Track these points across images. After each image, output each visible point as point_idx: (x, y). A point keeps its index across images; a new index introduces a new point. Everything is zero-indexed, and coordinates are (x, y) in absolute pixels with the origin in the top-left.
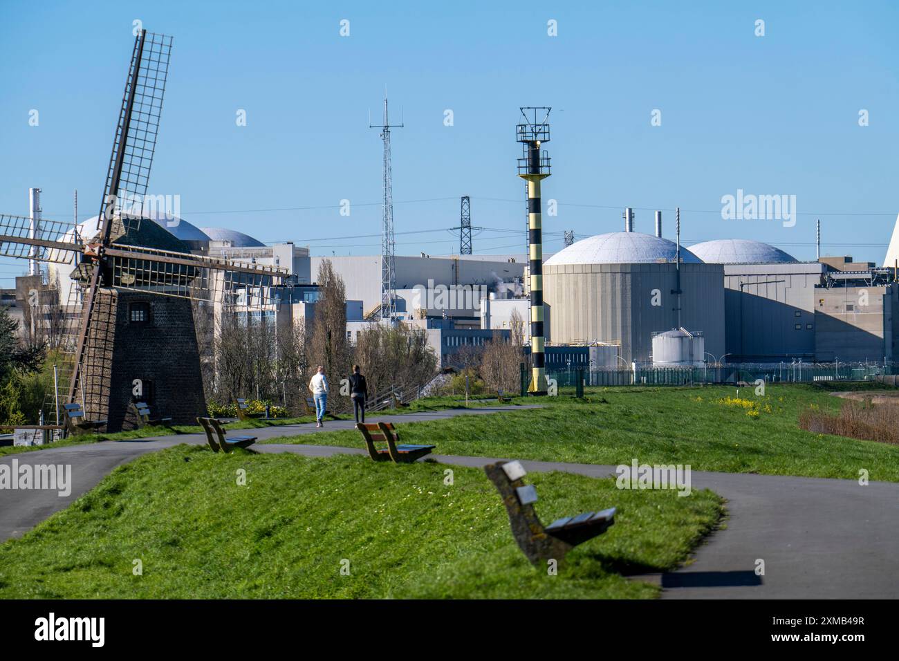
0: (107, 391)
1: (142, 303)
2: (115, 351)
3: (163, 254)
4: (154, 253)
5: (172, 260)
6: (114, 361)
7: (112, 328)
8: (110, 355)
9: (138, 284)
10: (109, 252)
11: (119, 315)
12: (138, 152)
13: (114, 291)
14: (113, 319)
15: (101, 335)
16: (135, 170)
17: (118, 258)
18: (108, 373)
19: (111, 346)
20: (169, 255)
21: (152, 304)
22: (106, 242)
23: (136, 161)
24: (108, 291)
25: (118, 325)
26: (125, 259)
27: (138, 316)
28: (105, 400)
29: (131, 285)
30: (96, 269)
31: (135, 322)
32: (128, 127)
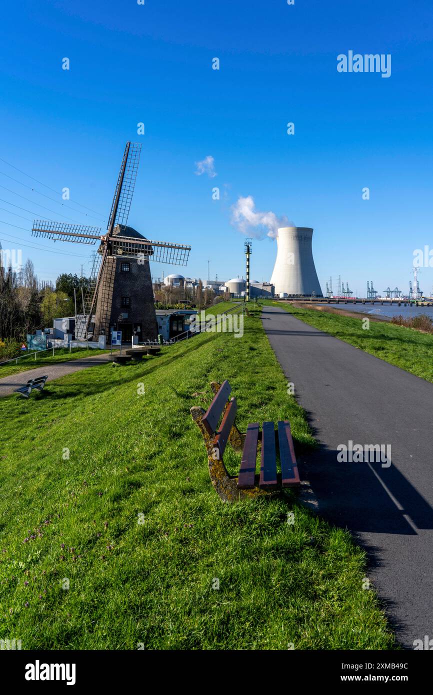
0: (111, 301)
1: (127, 262)
2: (114, 284)
3: (134, 240)
4: (130, 239)
5: (138, 242)
6: (114, 288)
7: (114, 274)
8: (112, 285)
9: (123, 254)
10: (111, 239)
11: (117, 268)
12: (126, 196)
13: (115, 257)
14: (114, 270)
15: (109, 276)
16: (124, 203)
17: (115, 242)
18: (111, 293)
19: (113, 281)
20: (137, 240)
21: (131, 263)
22: (111, 235)
23: (125, 200)
24: (112, 257)
25: (116, 272)
26: (118, 242)
27: (126, 269)
28: (110, 305)
29: (120, 255)
30: (106, 247)
31: (124, 271)
32: (121, 185)
